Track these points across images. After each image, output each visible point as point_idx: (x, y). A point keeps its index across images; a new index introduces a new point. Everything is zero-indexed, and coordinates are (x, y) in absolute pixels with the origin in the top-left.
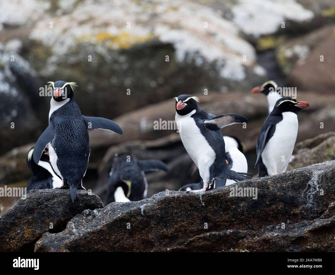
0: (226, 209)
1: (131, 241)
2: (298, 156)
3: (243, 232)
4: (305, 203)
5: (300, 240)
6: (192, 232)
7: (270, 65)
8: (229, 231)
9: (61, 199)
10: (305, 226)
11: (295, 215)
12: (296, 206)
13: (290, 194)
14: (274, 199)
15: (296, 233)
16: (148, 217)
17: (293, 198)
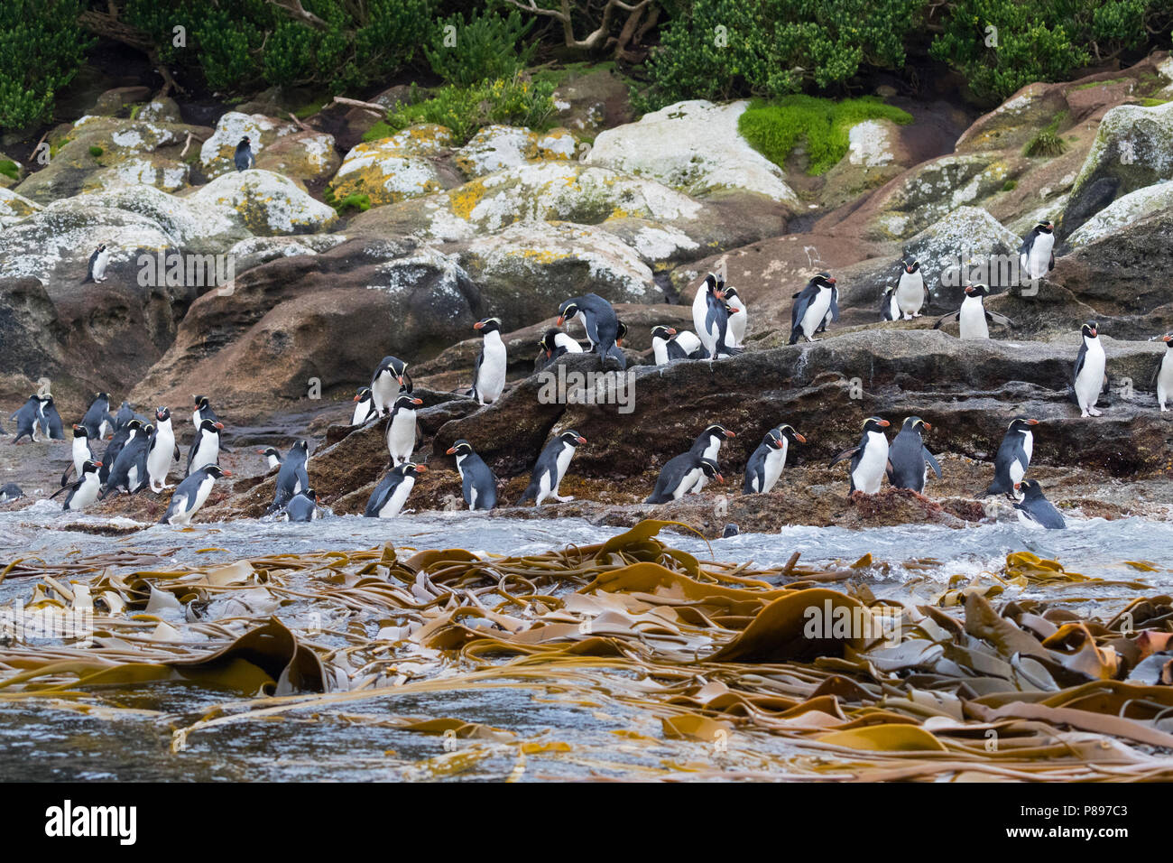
0: (730, 376)
1: (649, 398)
2: (748, 346)
3: (744, 395)
4: (795, 374)
5: (792, 404)
6: (701, 393)
7: (666, 284)
8: (732, 394)
9: (590, 361)
10: (795, 393)
11: (787, 383)
12: (788, 376)
13: (783, 365)
14: (771, 369)
15: (788, 398)
16: (667, 379)
17: (785, 369)
